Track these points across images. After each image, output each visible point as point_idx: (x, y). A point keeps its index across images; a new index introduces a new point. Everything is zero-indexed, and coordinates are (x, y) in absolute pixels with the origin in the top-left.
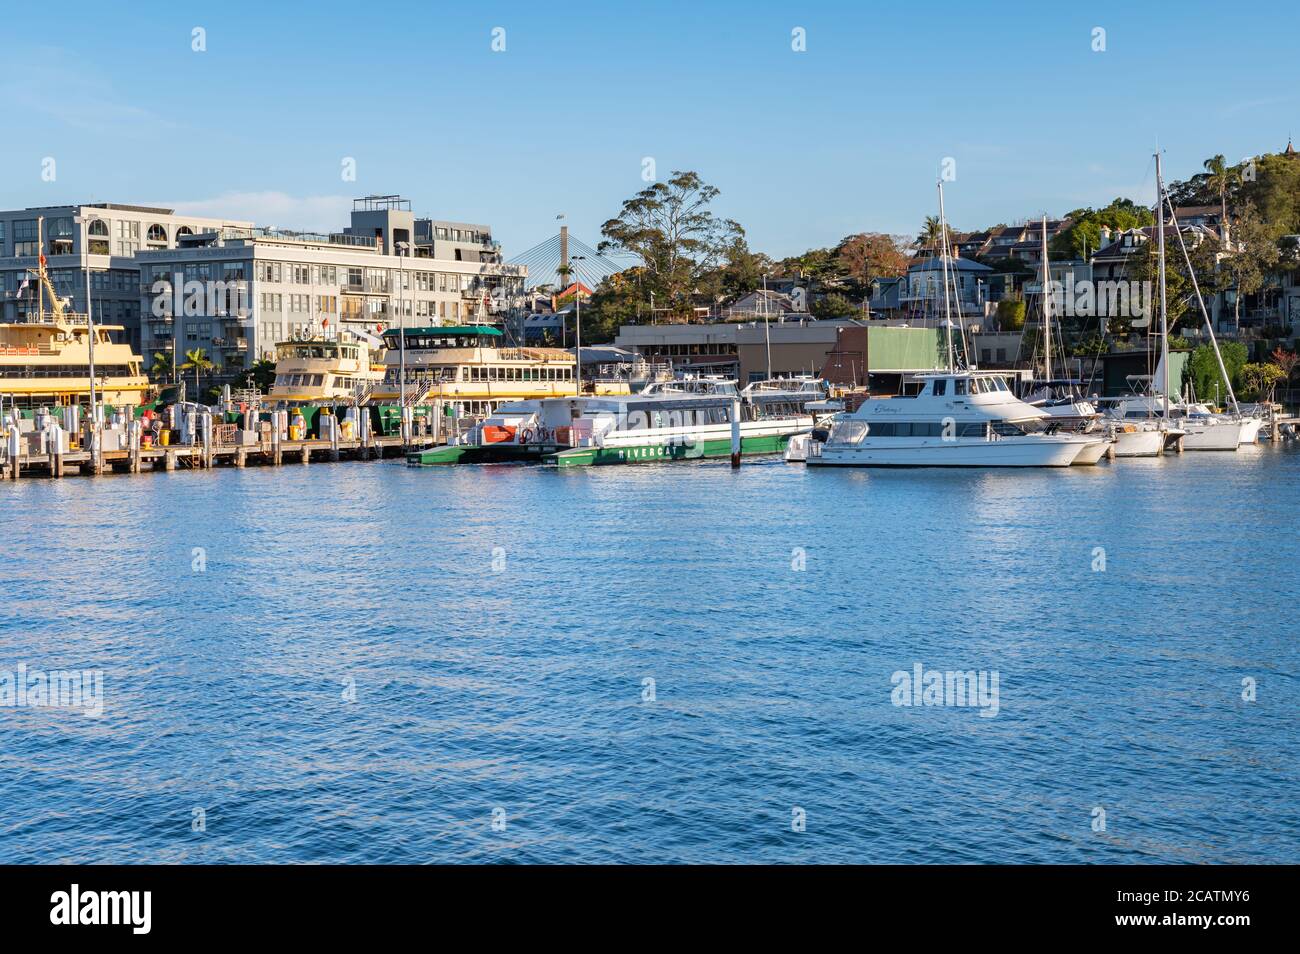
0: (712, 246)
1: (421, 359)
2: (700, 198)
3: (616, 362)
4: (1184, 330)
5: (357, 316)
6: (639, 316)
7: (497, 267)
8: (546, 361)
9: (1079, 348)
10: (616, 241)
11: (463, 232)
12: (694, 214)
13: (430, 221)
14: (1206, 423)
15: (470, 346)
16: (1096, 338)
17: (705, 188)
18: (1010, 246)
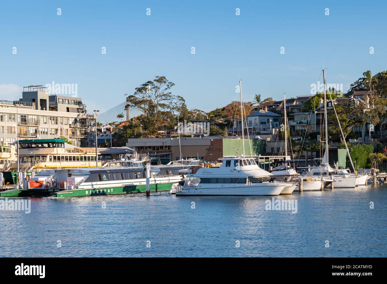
0: (171, 106)
1: (32, 153)
2: (166, 87)
3: (125, 153)
4: (350, 140)
5: (24, 135)
6: (135, 134)
7: (84, 115)
8: (86, 153)
9: (309, 147)
10: (132, 104)
11: (70, 101)
12: (164, 94)
13: (56, 96)
14: (344, 177)
15: (53, 147)
16: (316, 143)
17: (169, 83)
18: (290, 107)
